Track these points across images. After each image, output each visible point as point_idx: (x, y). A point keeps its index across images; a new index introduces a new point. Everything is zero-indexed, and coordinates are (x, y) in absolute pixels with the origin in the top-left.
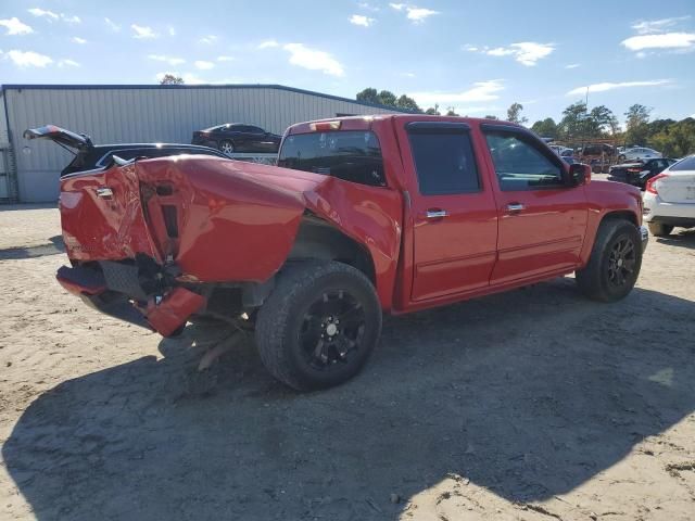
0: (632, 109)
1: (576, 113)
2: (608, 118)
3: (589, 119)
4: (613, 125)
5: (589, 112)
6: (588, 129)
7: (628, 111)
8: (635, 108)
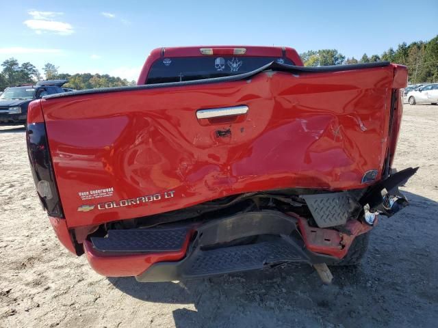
0: (46, 66)
1: (12, 65)
2: (34, 71)
3: (22, 71)
4: (38, 75)
5: (20, 66)
6: (23, 77)
7: (44, 67)
8: (48, 66)
